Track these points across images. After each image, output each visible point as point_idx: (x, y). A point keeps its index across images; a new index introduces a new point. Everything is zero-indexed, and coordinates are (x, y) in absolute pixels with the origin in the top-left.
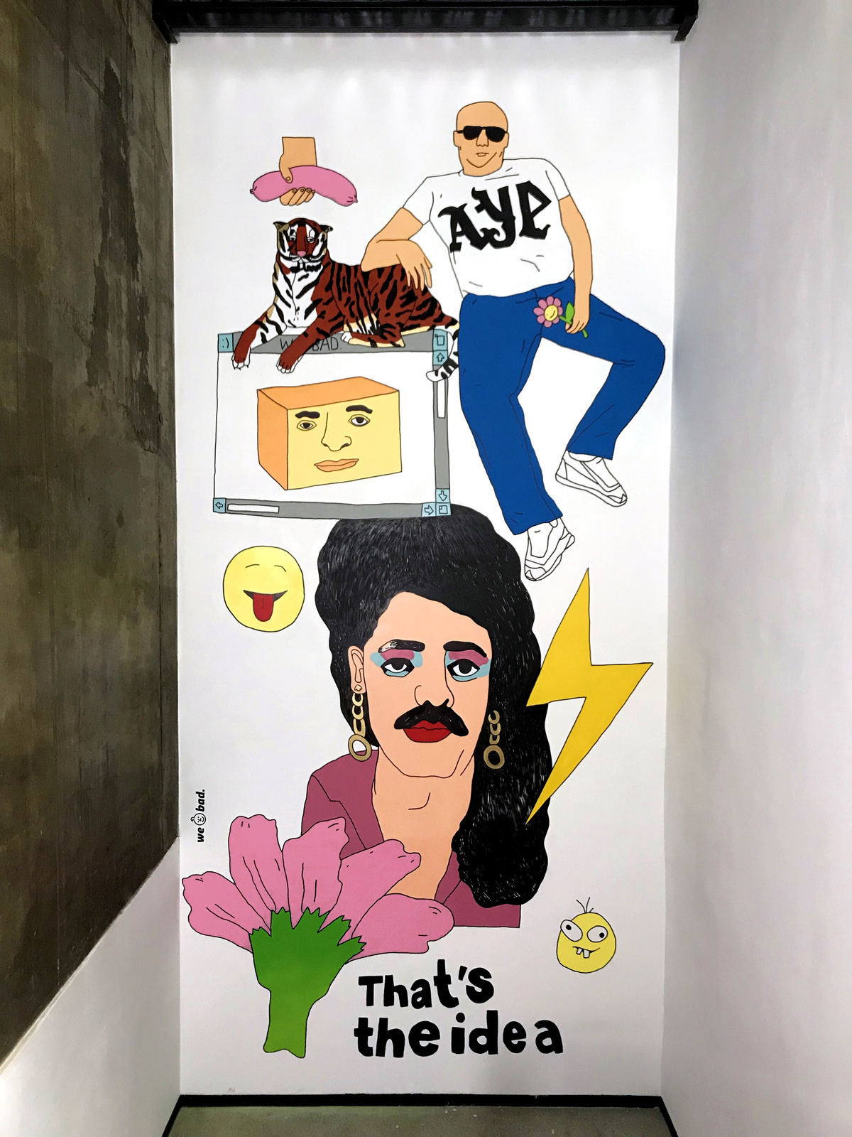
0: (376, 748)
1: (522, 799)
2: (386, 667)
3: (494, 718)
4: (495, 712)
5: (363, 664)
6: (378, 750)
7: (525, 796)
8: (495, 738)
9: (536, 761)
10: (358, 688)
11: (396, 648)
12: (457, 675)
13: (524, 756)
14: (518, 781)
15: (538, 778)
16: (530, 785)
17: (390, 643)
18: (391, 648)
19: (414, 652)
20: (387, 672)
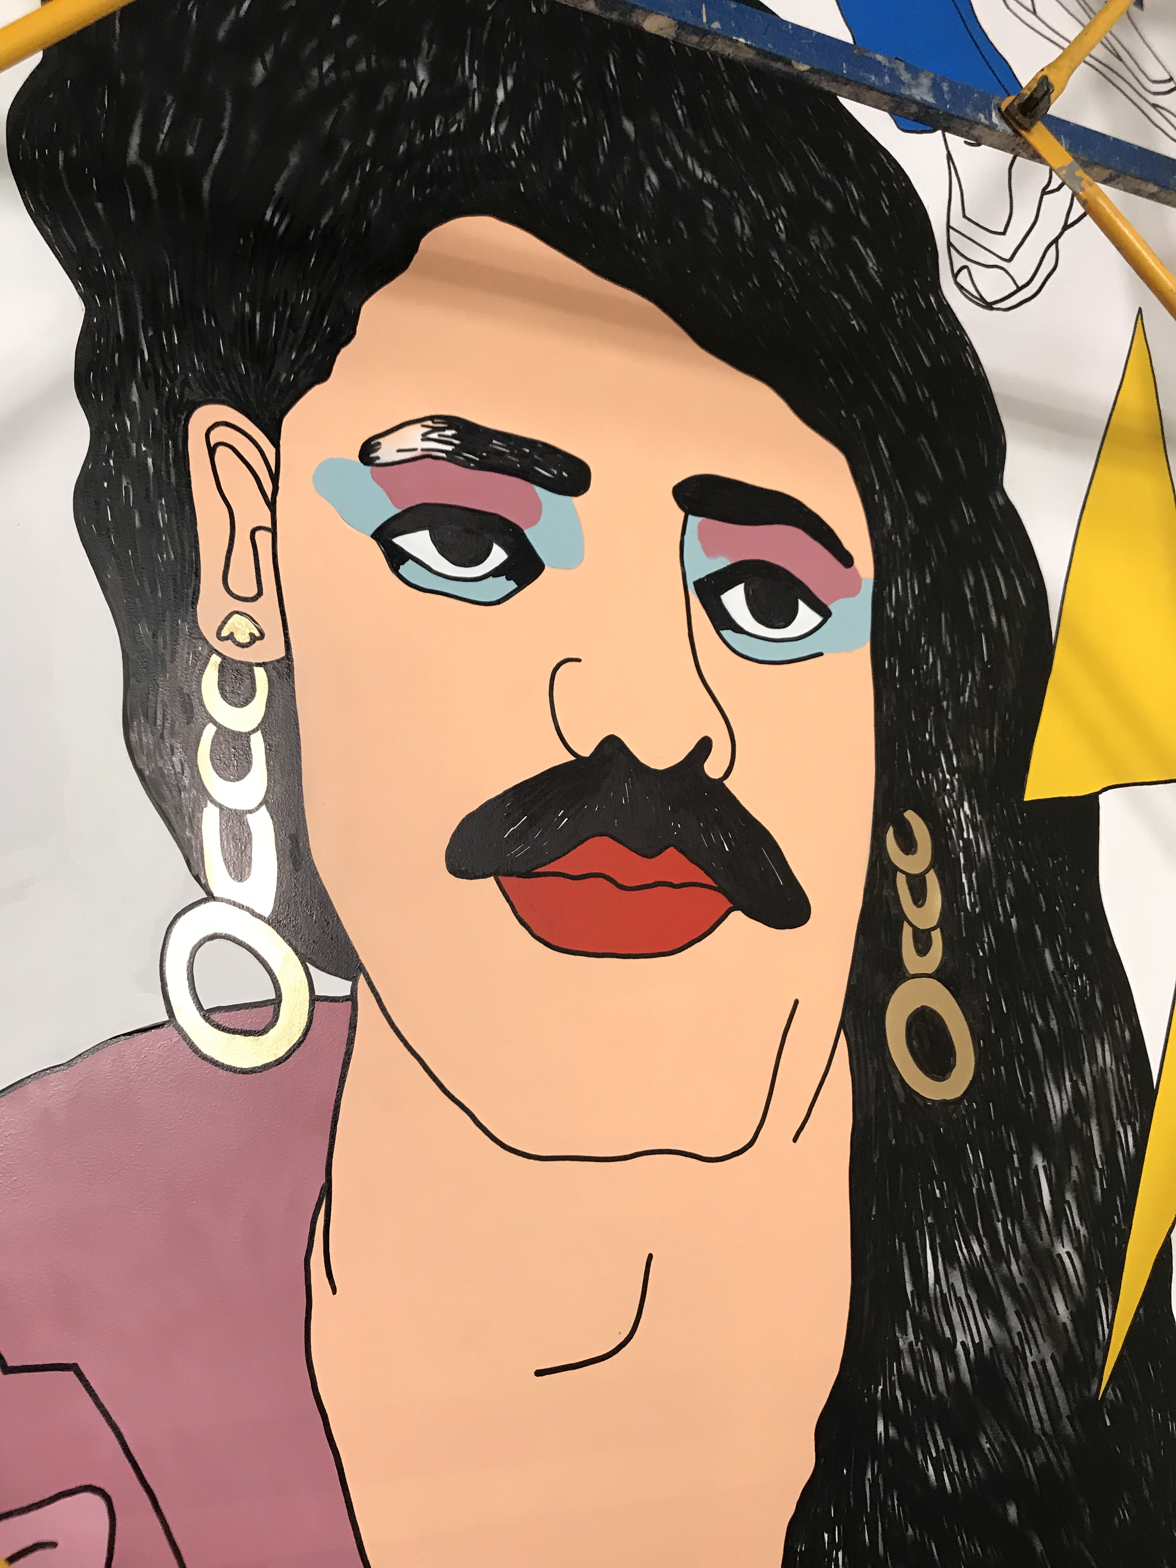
0: (341, 987)
1: (1064, 1249)
2: (402, 541)
3: (908, 845)
4: (910, 816)
5: (272, 505)
6: (352, 998)
7: (1075, 1236)
8: (922, 943)
9: (1093, 1058)
10: (242, 628)
11: (451, 457)
12: (739, 630)
13: (1046, 1035)
14: (1039, 1161)
15: (1111, 1143)
16: (1087, 1181)
17: (418, 430)
18: (427, 455)
19: (540, 491)
20: (407, 569)
